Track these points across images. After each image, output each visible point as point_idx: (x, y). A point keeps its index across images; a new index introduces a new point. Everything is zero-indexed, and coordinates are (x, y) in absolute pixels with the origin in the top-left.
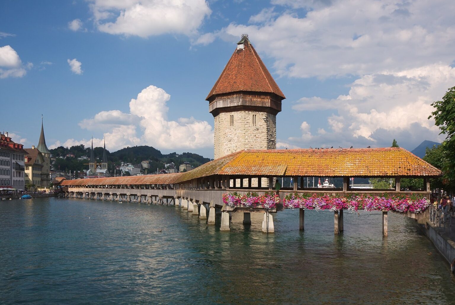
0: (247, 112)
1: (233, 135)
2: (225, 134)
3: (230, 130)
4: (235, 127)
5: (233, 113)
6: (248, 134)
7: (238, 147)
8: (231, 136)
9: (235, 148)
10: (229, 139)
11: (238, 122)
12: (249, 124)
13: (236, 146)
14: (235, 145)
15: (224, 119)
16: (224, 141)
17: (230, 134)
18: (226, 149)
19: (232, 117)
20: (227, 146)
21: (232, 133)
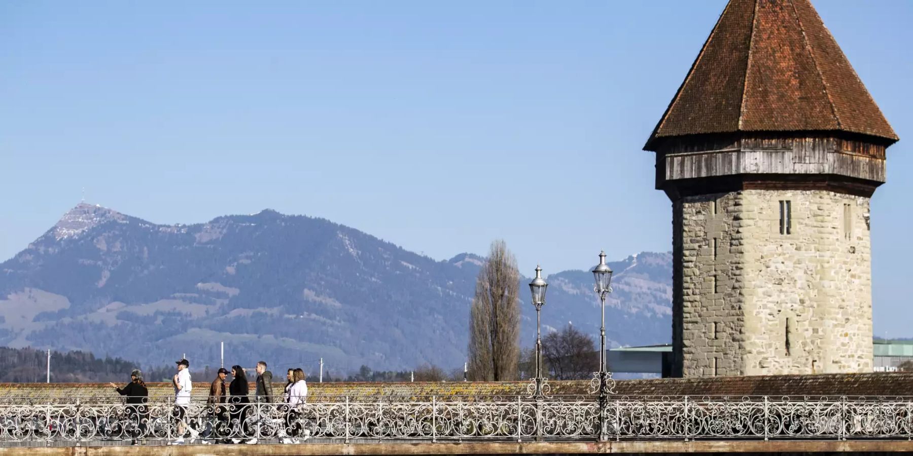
0: (832, 193)
1: (789, 264)
2: (762, 257)
3: (780, 248)
4: (798, 239)
5: (788, 195)
6: (836, 262)
7: (807, 303)
8: (782, 267)
9: (795, 306)
10: (777, 276)
11: (806, 225)
12: (837, 233)
13: (800, 300)
14: (797, 296)
15: (756, 209)
16: (758, 283)
17: (781, 259)
18: (765, 307)
19: (785, 206)
20: (770, 299)
21: (786, 259)
